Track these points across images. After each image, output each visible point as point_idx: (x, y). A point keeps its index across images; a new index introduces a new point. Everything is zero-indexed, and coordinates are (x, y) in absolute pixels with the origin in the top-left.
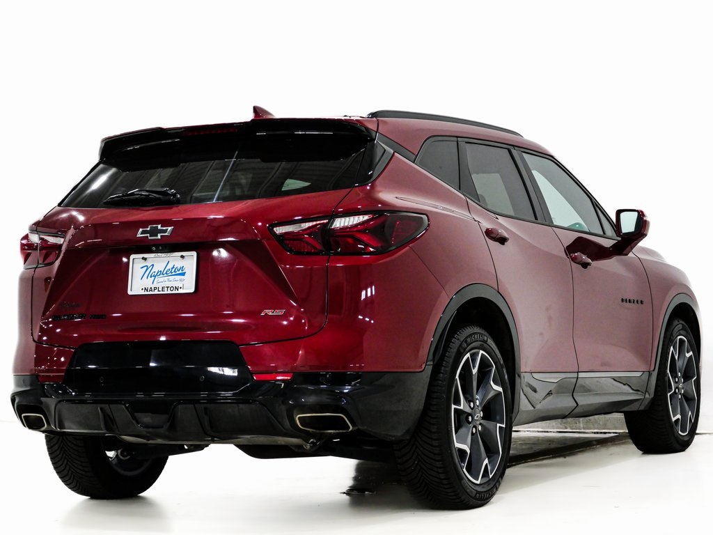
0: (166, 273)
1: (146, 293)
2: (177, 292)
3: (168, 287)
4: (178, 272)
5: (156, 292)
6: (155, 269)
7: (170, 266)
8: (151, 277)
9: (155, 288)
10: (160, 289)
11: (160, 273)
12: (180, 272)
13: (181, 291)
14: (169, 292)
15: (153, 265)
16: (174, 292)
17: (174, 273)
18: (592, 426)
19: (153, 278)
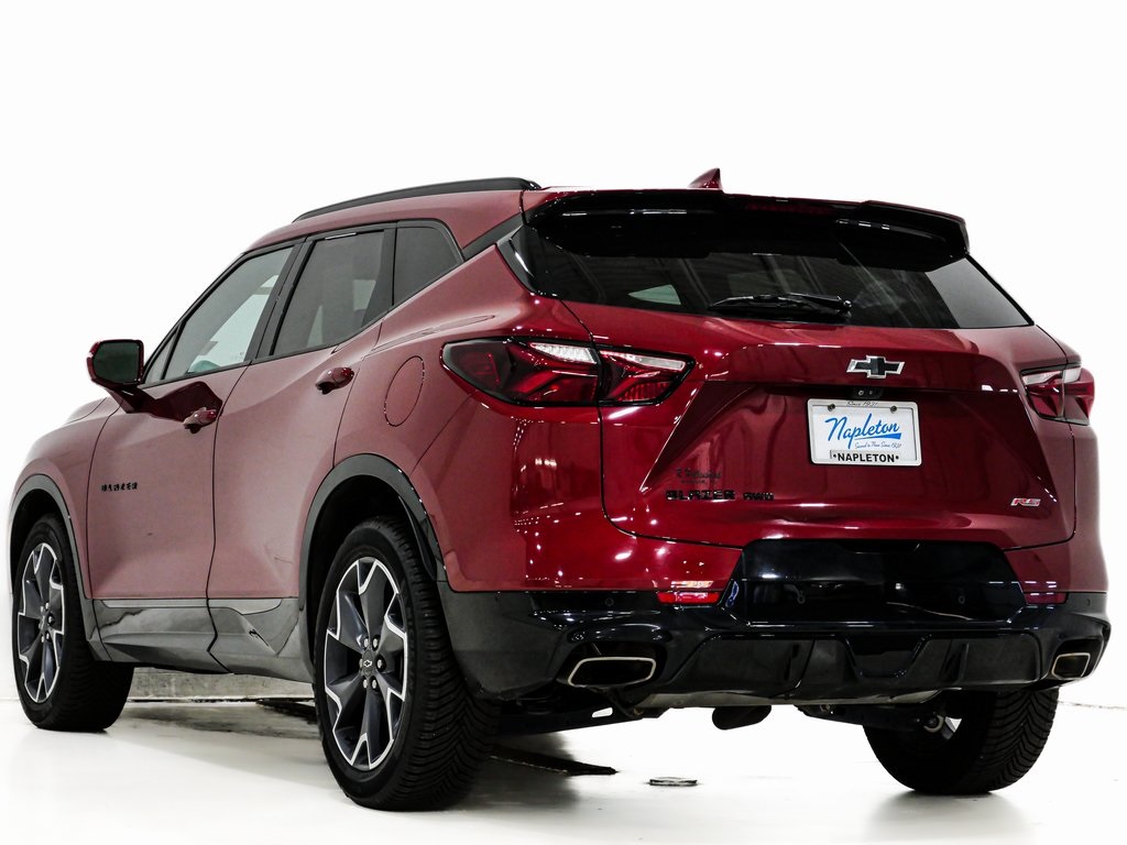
0: (868, 433)
1: (841, 462)
2: (891, 463)
3: (876, 456)
4: (888, 433)
5: (858, 462)
6: (850, 425)
7: (873, 423)
8: (845, 437)
9: (855, 456)
10: (864, 458)
11: (858, 432)
12: (892, 432)
13: (897, 463)
14: (879, 463)
15: (845, 418)
16: (886, 463)
17: (882, 434)
18: (190, 690)
19: (848, 439)
